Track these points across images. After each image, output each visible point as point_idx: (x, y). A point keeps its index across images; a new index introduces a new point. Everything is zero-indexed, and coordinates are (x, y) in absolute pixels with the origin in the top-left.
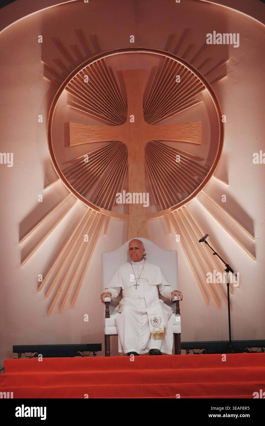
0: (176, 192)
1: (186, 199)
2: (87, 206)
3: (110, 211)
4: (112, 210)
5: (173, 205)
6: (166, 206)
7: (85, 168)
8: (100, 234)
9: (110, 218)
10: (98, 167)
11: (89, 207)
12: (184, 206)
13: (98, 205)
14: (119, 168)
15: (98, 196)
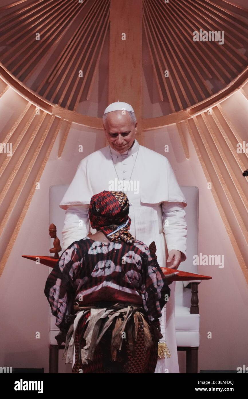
0: (201, 78)
1: (220, 92)
2: (27, 99)
3: (70, 112)
4: (75, 108)
5: (195, 103)
6: (180, 105)
7: (26, 25)
8: (49, 154)
9: (71, 124)
10: (51, 24)
11: (31, 103)
12: (216, 107)
13: (48, 98)
14: (92, 27)
15: (49, 81)
